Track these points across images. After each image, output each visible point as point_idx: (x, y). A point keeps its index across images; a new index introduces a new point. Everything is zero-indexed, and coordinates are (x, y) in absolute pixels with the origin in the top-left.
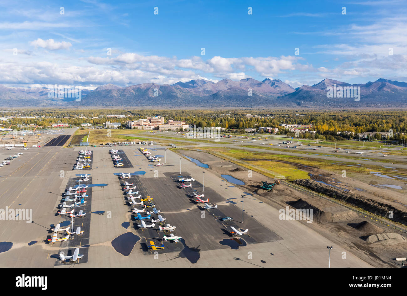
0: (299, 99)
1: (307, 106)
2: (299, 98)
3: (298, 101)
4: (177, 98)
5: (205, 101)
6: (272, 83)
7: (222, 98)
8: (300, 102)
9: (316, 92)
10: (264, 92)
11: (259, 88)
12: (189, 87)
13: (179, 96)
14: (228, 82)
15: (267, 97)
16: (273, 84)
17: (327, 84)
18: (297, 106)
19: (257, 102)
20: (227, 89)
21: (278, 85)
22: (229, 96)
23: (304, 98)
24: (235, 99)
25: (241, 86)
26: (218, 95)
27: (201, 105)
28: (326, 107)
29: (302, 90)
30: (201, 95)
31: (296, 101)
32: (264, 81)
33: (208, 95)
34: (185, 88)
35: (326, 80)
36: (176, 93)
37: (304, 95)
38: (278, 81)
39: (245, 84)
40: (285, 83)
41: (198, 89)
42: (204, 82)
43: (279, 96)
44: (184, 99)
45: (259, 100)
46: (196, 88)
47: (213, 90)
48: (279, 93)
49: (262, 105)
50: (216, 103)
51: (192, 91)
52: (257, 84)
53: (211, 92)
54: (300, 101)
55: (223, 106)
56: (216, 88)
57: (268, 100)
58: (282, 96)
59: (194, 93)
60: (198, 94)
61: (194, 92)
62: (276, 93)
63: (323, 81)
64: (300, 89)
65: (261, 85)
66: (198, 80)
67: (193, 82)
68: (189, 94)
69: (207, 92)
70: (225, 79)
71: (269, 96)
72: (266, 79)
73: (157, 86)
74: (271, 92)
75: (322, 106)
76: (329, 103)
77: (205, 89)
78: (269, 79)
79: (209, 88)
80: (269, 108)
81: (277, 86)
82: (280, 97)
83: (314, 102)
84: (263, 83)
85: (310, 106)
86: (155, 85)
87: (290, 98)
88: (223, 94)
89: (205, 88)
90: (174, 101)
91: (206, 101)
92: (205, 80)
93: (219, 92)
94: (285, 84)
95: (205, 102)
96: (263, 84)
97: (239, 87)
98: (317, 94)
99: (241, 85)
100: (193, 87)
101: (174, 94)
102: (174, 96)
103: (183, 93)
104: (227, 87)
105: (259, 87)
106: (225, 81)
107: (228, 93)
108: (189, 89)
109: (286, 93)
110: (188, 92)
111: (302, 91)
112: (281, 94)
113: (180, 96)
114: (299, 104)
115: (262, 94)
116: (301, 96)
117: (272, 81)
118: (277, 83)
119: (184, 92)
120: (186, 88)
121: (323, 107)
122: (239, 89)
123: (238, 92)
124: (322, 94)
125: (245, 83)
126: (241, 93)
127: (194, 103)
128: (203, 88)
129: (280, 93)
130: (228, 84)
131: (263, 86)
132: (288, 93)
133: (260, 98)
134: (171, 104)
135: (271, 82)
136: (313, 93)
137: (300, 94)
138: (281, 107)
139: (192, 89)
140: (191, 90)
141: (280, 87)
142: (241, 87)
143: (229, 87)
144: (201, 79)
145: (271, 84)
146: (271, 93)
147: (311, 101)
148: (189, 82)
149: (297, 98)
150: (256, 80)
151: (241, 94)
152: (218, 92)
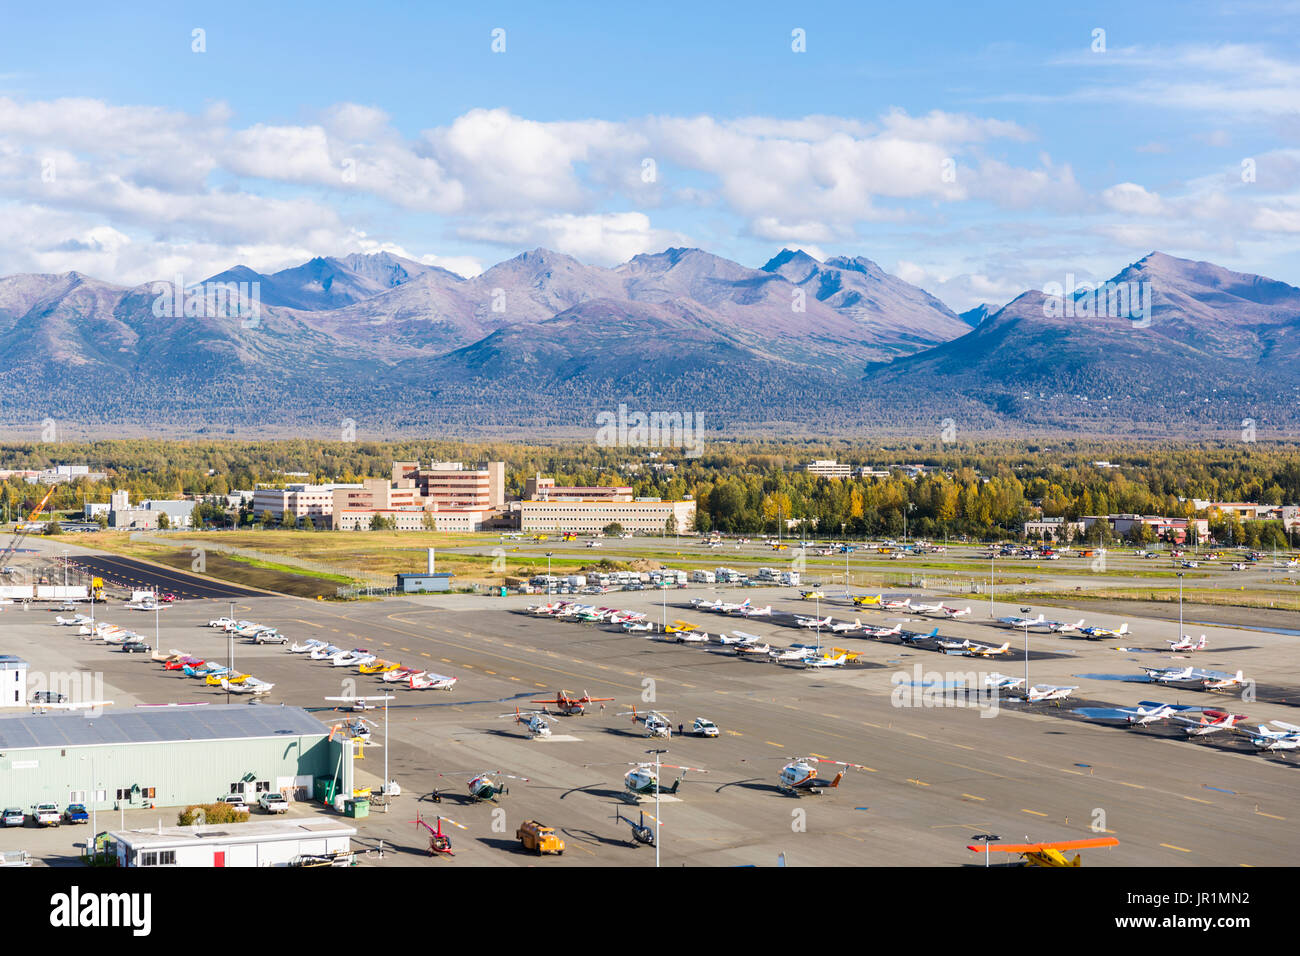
0: (1002, 377)
1: (1057, 418)
2: (1002, 373)
3: (999, 389)
4: (240, 369)
5: (421, 393)
6: (822, 280)
7: (524, 369)
8: (1011, 399)
9: (1104, 335)
10: (784, 335)
11: (748, 310)
12: (301, 300)
13: (245, 356)
14: (555, 268)
15: (803, 366)
16: (829, 286)
17: (1166, 289)
18: (998, 421)
19: (748, 394)
20: (551, 315)
21: (860, 290)
22: (571, 360)
23: (1034, 372)
24: (610, 381)
25: (632, 297)
26: (497, 352)
27: (399, 417)
28: (1174, 426)
29: (1016, 321)
30: (387, 350)
31: (988, 390)
32: (773, 265)
33: (428, 351)
34: (282, 310)
35: (1150, 264)
36: (225, 337)
37: (1033, 352)
38: (858, 266)
39: (660, 285)
40: (899, 282)
41: (363, 311)
42: (397, 274)
43: (877, 360)
44: (280, 375)
45: (761, 384)
46: (348, 308)
47: (459, 319)
48: (869, 338)
49: (780, 416)
50: (488, 399)
51: (323, 322)
52: (737, 284)
53: (447, 330)
54: (1012, 391)
55: (535, 419)
56: (478, 305)
57: (817, 383)
58: (890, 358)
59: (340, 341)
60: (364, 344)
61: (339, 331)
62: (853, 342)
63: (1137, 266)
64: (1002, 317)
65: (762, 291)
66: (357, 259)
67: (321, 268)
68: (308, 346)
69: (426, 332)
70: (531, 250)
71: (813, 360)
72: (785, 256)
73: (99, 295)
74: (821, 332)
75: (1150, 420)
76: (1187, 400)
77: (411, 314)
78: (802, 256)
79: (436, 307)
80: (829, 429)
81: (853, 299)
82: (881, 365)
83: (1098, 397)
84: (771, 278)
85: (1079, 421)
86: (89, 285)
87: (946, 370)
88: (528, 345)
89: (410, 306)
90: (215, 388)
91: (425, 387)
92: (402, 259)
93: (502, 330)
94: (900, 285)
95: (417, 399)
96: (772, 283)
97: (624, 298)
98: (1110, 348)
99: (632, 286)
100: (329, 300)
101: (217, 346)
102: (219, 355)
103: (274, 341)
104: (548, 305)
105: (747, 300)
106: (535, 264)
107: (562, 341)
108: (306, 316)
109: (916, 339)
110: (304, 334)
111: (1019, 326)
112: (886, 348)
113: (253, 358)
114: (1007, 407)
115: (771, 347)
116: (1015, 362)
117: (822, 268)
118: (857, 283)
119: (280, 330)
120: (290, 310)
121: (1156, 427)
122: (629, 318)
123: (625, 334)
124: (1140, 345)
125: (658, 279)
126: (647, 339)
127: (347, 402)
128: (395, 306)
129: (882, 342)
130: (552, 284)
131: (772, 297)
132: (927, 342)
133: (766, 370)
134: (199, 405)
135: (815, 271)
136: (1085, 341)
137: (1009, 347)
138: (903, 429)
139: (327, 314)
140: (321, 322)
141: (874, 306)
142: (636, 302)
143: (563, 307)
144: (373, 252)
145: (815, 284)
146: (824, 340)
147: (1075, 391)
148: (302, 267)
149: (986, 373)
150: (729, 263)
151: (645, 346)
152: (498, 332)
